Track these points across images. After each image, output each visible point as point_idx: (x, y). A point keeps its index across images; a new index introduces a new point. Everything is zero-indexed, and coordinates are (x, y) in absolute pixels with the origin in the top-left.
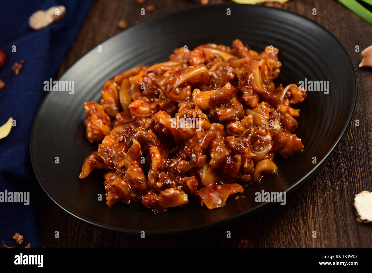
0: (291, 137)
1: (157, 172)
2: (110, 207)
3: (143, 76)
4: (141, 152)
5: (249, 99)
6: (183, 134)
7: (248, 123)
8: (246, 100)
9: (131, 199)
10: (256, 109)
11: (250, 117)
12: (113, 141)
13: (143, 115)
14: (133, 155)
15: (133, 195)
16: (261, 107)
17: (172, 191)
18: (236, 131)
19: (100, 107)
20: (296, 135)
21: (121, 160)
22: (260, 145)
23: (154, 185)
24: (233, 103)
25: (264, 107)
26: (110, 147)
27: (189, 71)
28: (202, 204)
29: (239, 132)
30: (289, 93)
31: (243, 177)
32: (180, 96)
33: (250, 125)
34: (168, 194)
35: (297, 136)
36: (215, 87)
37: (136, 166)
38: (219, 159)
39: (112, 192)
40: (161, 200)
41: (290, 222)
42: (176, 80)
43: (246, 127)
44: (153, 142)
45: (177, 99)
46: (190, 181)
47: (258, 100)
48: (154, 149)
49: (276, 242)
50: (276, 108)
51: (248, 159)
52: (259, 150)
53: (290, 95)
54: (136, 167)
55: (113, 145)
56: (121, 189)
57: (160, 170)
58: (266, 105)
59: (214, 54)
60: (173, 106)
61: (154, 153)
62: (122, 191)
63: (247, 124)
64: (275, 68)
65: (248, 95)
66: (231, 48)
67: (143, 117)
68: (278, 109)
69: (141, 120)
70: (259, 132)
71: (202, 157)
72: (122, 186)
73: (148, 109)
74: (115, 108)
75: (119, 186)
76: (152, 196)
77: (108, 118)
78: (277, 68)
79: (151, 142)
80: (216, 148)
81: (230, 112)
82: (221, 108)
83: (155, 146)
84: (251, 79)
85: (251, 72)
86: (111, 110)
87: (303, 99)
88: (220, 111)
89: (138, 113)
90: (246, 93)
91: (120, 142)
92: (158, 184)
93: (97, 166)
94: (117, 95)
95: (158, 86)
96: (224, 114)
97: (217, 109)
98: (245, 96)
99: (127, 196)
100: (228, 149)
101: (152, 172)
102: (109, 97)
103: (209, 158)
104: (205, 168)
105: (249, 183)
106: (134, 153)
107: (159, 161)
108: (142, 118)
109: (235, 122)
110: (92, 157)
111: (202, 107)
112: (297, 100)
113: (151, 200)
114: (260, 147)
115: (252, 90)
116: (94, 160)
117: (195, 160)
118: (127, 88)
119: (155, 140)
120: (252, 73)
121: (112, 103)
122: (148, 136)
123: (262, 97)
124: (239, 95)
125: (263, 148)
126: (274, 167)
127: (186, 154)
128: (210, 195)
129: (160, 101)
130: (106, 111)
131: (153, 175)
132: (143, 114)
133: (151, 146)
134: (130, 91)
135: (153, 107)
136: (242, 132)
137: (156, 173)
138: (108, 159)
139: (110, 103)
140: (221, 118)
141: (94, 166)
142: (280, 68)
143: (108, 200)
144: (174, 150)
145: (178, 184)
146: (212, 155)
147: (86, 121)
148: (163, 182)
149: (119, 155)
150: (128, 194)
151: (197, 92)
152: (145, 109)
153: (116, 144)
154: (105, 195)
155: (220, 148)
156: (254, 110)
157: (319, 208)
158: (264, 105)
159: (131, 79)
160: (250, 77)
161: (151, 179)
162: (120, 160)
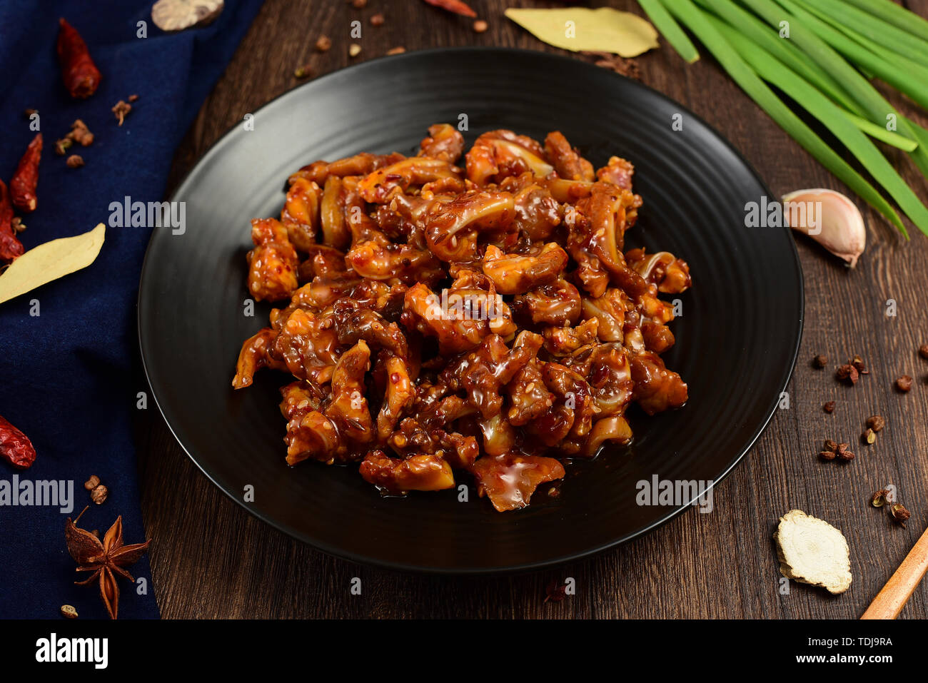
0: (671, 377)
1: (398, 414)
2: (291, 466)
3: (377, 186)
4: (368, 364)
5: (591, 281)
7: (588, 335)
8: (586, 282)
9: (337, 456)
10: (602, 301)
11: (594, 322)
12: (311, 324)
13: (375, 277)
14: (354, 371)
15: (341, 448)
16: (612, 301)
18: (562, 348)
19: (282, 230)
20: (680, 375)
21: (323, 368)
22: (609, 386)
23: (388, 438)
24: (562, 288)
25: (618, 301)
26: (302, 335)
27: (480, 204)
28: (481, 493)
29: (568, 350)
30: (659, 270)
31: (565, 445)
32: (456, 252)
33: (591, 338)
34: (417, 469)
35: (681, 378)
36: (529, 246)
37: (357, 392)
38: (531, 413)
39: (300, 439)
40: (401, 477)
41: (647, 551)
42: (454, 220)
43: (583, 342)
44: (397, 349)
45: (449, 258)
46: (466, 447)
47: (606, 283)
48: (397, 366)
49: (621, 593)
50: (636, 302)
51: (587, 418)
52: (606, 397)
53: (660, 276)
54: (356, 396)
55: (310, 334)
56: (320, 437)
57: (405, 411)
58: (622, 298)
59: (515, 158)
60: (437, 266)
61: (397, 374)
62: (322, 441)
63: (586, 336)
64: (631, 208)
65: (590, 272)
66: (543, 145)
67: (373, 280)
68: (640, 306)
69: (370, 287)
70: (610, 359)
71: (494, 401)
72: (323, 432)
73: (386, 264)
74: (310, 235)
75: (318, 431)
76: (383, 461)
77: (295, 255)
78: (633, 209)
79: (394, 350)
80: (527, 385)
81: (556, 309)
82: (538, 296)
83: (399, 356)
84: (598, 239)
85: (600, 226)
86: (302, 237)
87: (685, 288)
88: (535, 301)
89: (367, 271)
90: (586, 265)
91: (324, 329)
92: (397, 438)
93: (269, 362)
94: (315, 208)
95: (408, 217)
96: (543, 309)
97: (530, 297)
98: (585, 274)
99: (330, 450)
100: (551, 394)
101: (388, 413)
102: (299, 209)
103: (507, 405)
104: (497, 420)
105: (575, 456)
106: (357, 369)
107: (406, 394)
108: (372, 283)
109: (562, 329)
110: (260, 342)
111: (504, 289)
112: (674, 289)
113: (379, 471)
114: (608, 392)
115: (598, 261)
116: (263, 348)
117: (480, 403)
118: (338, 198)
119: (401, 346)
120: (602, 227)
121: (305, 223)
122: (389, 335)
123: (615, 280)
124: (571, 269)
125: (615, 393)
126: (627, 432)
127: (459, 381)
128: (500, 480)
129: (412, 253)
130: (290, 238)
131: (388, 418)
132: (375, 274)
133: (392, 357)
134: (344, 205)
135: (398, 263)
136: (573, 350)
137: (395, 416)
138: (296, 361)
139: (300, 222)
140: (536, 317)
141: (263, 361)
142: (639, 209)
143: (290, 454)
144: (433, 364)
145: (437, 446)
146: (516, 400)
147: (253, 255)
148: (409, 439)
149: (319, 356)
150: (332, 446)
151: (494, 254)
152: (381, 263)
153: (315, 330)
154: (284, 440)
155: (535, 387)
156: (598, 303)
157: (705, 528)
158: (617, 295)
159: (348, 181)
160: (597, 235)
161: (384, 425)
162: (320, 367)
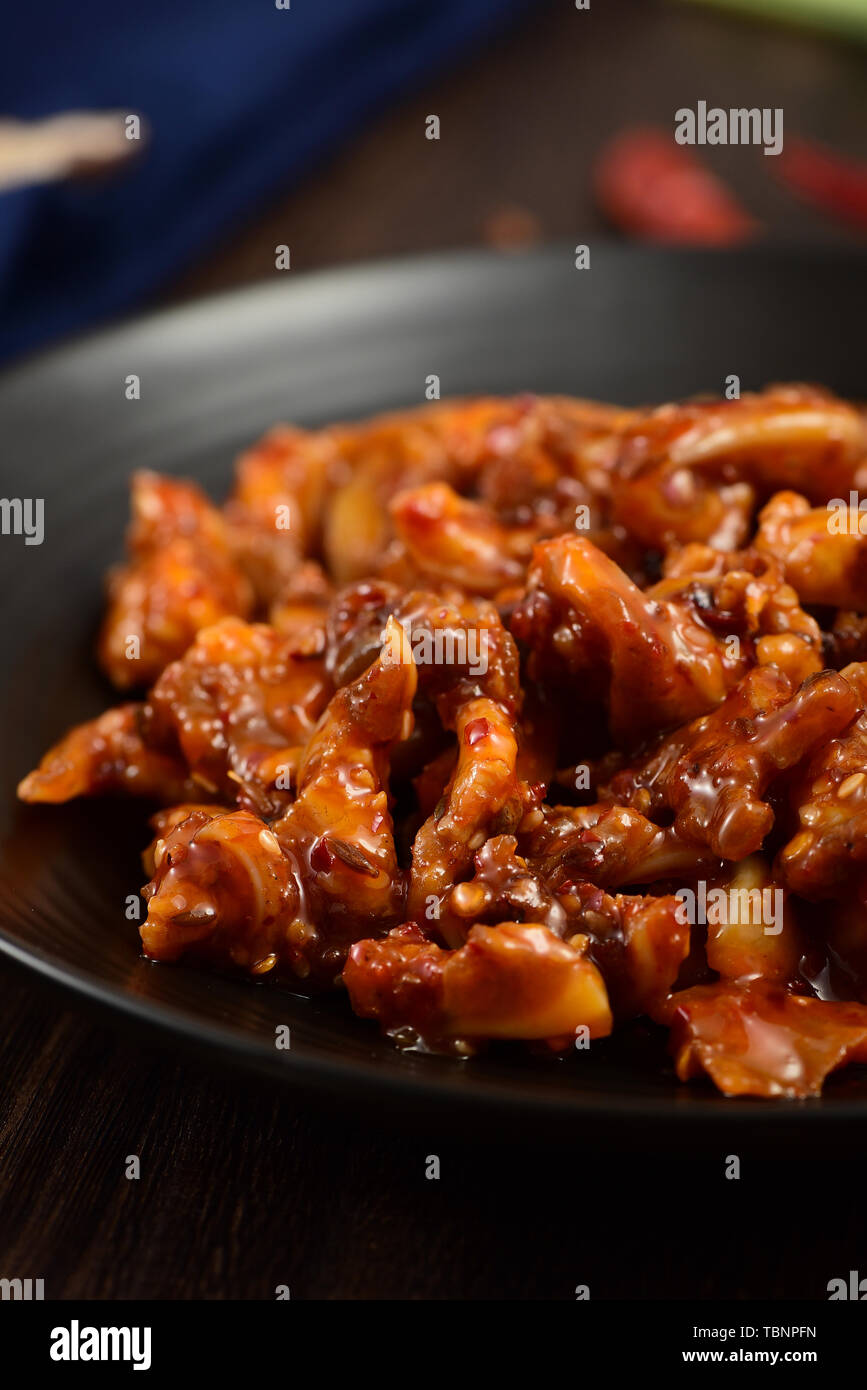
1: (471, 837)
2: (152, 956)
4: (408, 715)
6: (669, 680)
9: (284, 946)
12: (263, 645)
15: (301, 927)
17: (537, 940)
21: (279, 749)
26: (237, 668)
28: (684, 1060)
32: (689, 514)
34: (510, 945)
37: (365, 775)
39: (189, 878)
44: (493, 675)
46: (651, 914)
54: (362, 784)
55: (256, 668)
56: (245, 873)
57: (490, 824)
61: (481, 727)
62: (250, 886)
71: (747, 809)
72: (256, 858)
73: (491, 553)
75: (242, 852)
76: (413, 948)
79: (483, 679)
80: (842, 780)
91: (297, 658)
92: (460, 892)
99: (269, 920)
101: (447, 824)
103: (786, 827)
107: (501, 770)
113: (401, 969)
116: (123, 739)
117: (706, 824)
119: (506, 668)
127: (656, 788)
128: (739, 1026)
131: (446, 839)
133: (473, 697)
137: (464, 837)
138: (206, 726)
141: (112, 767)
143: (155, 914)
145: (575, 925)
146: (810, 814)
148: (495, 891)
149: (274, 726)
150: (274, 910)
151: (790, 509)
152: (477, 546)
153: (272, 661)
161: (432, 862)
162: (270, 748)
